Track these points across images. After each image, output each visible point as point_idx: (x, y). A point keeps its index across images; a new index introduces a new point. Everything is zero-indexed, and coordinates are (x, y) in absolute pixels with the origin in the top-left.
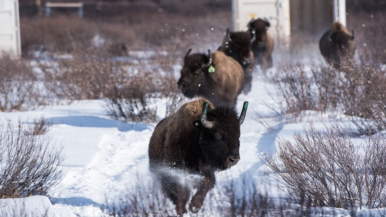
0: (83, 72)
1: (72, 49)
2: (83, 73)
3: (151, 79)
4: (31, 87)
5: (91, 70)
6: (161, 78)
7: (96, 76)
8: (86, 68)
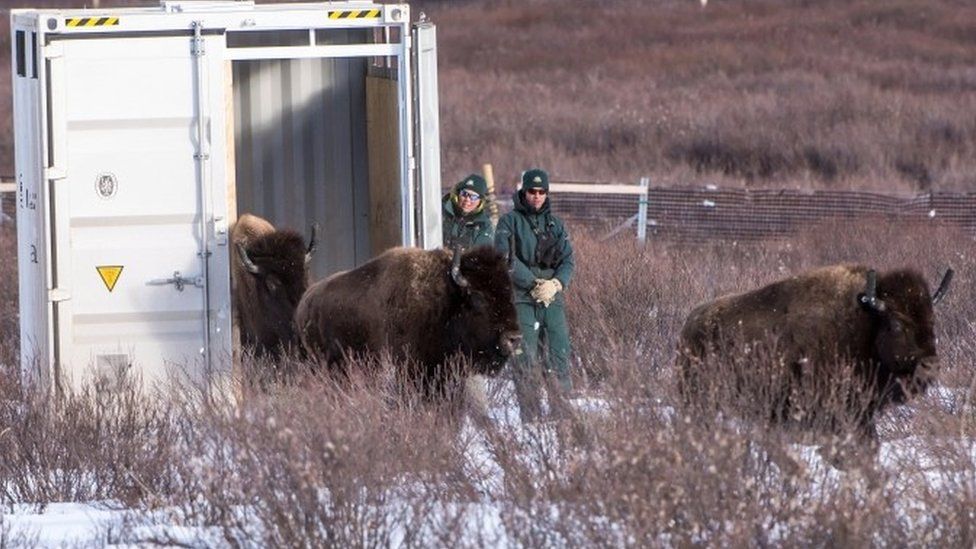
0: (643, 466)
1: (606, 373)
2: (643, 473)
3: (889, 501)
4: (455, 525)
5: (673, 461)
6: (926, 496)
7: (690, 486)
8: (656, 452)
